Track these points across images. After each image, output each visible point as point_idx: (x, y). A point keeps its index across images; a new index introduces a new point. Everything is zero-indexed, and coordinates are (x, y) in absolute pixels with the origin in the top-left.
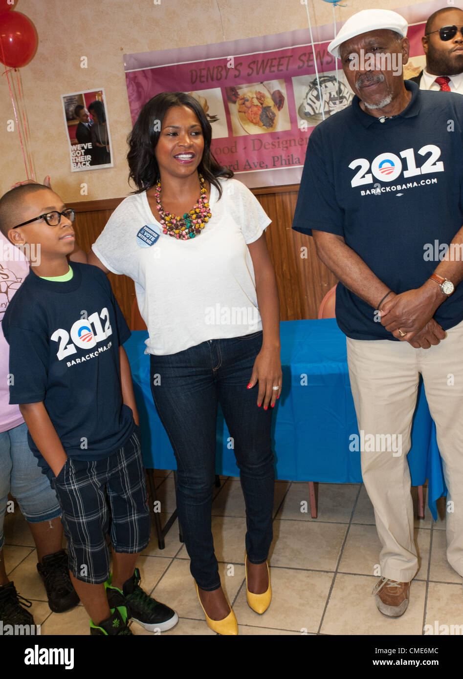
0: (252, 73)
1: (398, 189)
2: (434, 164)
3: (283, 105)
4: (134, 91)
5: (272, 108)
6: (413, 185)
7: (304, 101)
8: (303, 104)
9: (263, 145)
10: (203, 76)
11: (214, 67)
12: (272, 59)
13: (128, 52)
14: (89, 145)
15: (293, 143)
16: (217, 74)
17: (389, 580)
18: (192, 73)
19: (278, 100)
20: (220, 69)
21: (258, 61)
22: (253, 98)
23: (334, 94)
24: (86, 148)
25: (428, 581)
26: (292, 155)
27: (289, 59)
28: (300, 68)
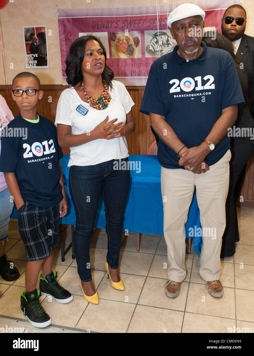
0: (125, 26)
1: (192, 96)
2: (211, 85)
3: (139, 44)
4: (62, 28)
5: (133, 46)
6: (199, 94)
7: (149, 44)
8: (149, 45)
9: (127, 64)
10: (99, 25)
11: (105, 21)
12: (135, 20)
13: (61, 8)
14: (36, 55)
15: (142, 64)
16: (106, 25)
17: (172, 281)
18: (93, 23)
19: (136, 42)
21: (128, 20)
22: (123, 39)
23: (165, 41)
24: (34, 56)
25: (189, 283)
26: (141, 71)
27: (144, 21)
28: (149, 26)
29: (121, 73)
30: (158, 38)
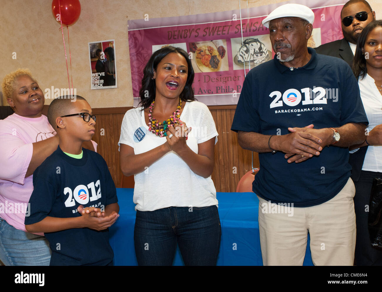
0: (206, 35)
1: (298, 112)
2: (322, 99)
4: (133, 42)
5: (217, 57)
6: (307, 110)
7: (238, 53)
8: (237, 55)
9: (211, 79)
10: (176, 35)
11: (182, 30)
12: (219, 27)
13: (131, 18)
14: (103, 74)
15: (229, 79)
16: (184, 34)
18: (169, 34)
19: (221, 52)
20: (186, 31)
21: (210, 28)
22: (206, 50)
23: (257, 50)
24: (101, 75)
26: (229, 86)
27: (230, 27)
28: (236, 33)
29: (204, 90)
30: (248, 47)
